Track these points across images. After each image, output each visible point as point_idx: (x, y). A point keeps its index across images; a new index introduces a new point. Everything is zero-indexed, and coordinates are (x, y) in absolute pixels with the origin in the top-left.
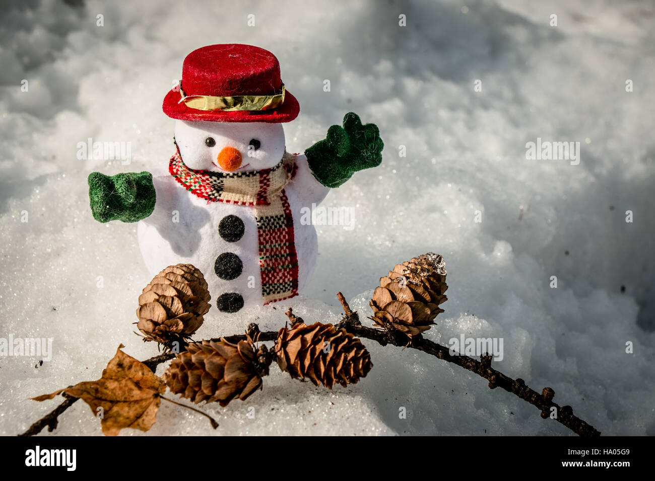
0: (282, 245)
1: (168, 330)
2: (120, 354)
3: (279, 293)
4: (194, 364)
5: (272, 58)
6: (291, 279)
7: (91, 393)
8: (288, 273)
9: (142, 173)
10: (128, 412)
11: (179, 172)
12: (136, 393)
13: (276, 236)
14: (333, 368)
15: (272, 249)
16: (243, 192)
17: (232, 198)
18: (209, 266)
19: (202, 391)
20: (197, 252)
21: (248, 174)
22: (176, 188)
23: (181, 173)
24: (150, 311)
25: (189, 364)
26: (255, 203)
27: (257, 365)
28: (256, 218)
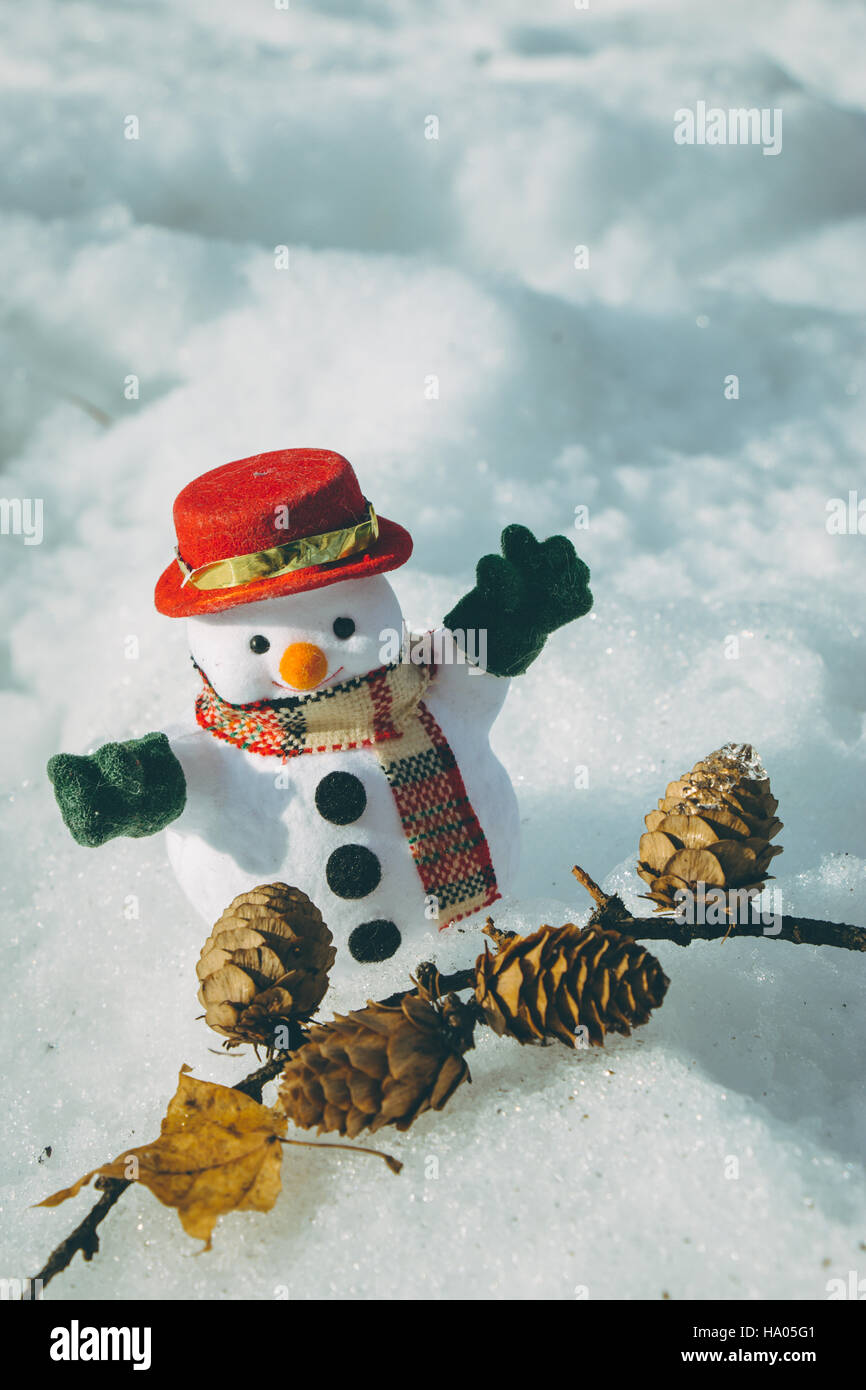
0: (445, 807)
1: (264, 1013)
2: (186, 1084)
3: (462, 900)
4: (326, 1061)
5: (336, 458)
6: (479, 869)
7: (148, 1166)
8: (470, 857)
9: (146, 737)
10: (226, 1185)
11: (217, 720)
12: (233, 1145)
13: (430, 793)
14: (593, 1004)
15: (428, 820)
16: (345, 725)
17: (326, 742)
18: (316, 880)
19: (356, 1109)
20: (287, 858)
21: (344, 686)
22: (217, 751)
23: (222, 721)
24: (223, 986)
25: (319, 1064)
26: (373, 740)
27: (448, 1033)
28: (383, 768)
